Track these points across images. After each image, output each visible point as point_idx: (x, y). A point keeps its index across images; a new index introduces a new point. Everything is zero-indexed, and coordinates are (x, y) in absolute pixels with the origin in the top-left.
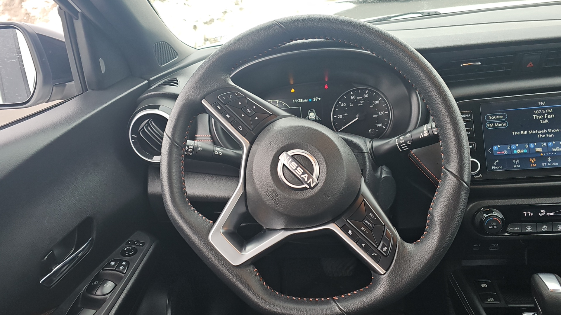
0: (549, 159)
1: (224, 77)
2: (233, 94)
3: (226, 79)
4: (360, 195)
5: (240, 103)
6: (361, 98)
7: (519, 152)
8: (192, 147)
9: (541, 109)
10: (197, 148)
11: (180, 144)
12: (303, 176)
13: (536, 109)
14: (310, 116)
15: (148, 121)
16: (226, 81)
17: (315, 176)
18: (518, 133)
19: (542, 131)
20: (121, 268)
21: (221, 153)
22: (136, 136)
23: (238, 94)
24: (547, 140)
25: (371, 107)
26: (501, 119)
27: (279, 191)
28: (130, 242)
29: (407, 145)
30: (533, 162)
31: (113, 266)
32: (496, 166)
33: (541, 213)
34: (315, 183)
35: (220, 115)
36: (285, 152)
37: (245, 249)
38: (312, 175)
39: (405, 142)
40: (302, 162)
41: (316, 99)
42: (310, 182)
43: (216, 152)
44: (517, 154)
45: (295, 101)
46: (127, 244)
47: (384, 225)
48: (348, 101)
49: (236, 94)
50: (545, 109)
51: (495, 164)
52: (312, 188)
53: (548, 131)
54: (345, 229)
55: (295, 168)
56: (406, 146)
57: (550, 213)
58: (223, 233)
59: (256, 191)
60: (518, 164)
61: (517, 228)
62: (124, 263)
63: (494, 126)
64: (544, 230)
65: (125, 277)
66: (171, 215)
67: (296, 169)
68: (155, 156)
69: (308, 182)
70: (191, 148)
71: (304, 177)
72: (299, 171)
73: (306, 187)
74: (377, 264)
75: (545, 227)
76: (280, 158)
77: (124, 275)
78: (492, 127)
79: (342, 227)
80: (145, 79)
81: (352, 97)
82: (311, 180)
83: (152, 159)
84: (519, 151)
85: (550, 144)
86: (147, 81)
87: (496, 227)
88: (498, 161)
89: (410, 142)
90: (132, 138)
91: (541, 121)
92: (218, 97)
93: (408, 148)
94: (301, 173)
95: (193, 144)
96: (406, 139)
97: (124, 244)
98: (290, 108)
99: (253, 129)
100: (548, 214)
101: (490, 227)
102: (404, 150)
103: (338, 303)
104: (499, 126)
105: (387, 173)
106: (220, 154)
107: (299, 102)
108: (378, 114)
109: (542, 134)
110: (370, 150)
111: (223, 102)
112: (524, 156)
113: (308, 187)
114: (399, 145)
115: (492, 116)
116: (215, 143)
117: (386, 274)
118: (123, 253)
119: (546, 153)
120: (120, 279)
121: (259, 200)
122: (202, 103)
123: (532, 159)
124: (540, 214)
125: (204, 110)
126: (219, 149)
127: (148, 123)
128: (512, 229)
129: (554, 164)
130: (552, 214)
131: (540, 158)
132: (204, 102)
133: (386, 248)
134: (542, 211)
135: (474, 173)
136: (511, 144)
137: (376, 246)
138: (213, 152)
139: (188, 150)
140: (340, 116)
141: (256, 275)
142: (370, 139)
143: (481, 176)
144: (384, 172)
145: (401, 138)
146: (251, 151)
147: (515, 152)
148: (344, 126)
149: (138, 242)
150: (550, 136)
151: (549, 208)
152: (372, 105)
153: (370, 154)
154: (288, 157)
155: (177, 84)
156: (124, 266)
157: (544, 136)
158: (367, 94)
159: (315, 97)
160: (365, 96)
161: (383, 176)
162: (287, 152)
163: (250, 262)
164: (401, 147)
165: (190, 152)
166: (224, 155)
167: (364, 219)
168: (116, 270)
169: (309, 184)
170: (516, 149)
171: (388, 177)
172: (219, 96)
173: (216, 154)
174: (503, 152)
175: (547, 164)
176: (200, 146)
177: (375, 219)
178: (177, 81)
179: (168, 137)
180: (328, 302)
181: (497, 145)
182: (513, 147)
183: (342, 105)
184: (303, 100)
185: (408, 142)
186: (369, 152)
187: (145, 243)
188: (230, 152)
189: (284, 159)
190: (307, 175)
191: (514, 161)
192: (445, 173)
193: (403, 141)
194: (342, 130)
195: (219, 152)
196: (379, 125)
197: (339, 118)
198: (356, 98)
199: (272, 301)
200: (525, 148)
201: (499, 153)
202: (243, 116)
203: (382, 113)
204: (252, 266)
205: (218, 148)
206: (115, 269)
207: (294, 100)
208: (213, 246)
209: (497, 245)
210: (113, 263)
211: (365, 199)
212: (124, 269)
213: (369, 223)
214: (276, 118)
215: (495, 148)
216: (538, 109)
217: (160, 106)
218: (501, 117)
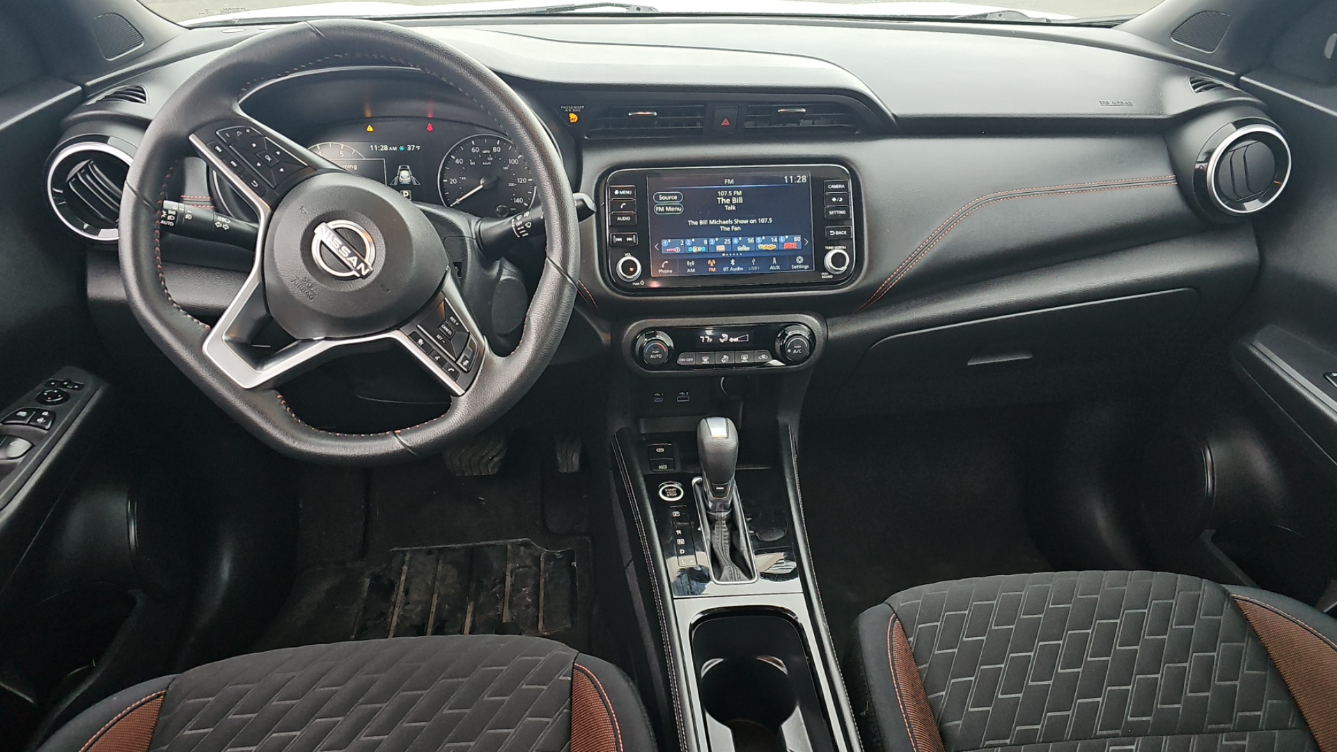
0: (733, 262)
1: (226, 102)
2: (243, 130)
3: (231, 105)
4: (441, 293)
5: (254, 145)
6: (489, 152)
7: (694, 251)
8: (174, 213)
9: (728, 190)
10: (183, 215)
11: (152, 203)
12: (351, 259)
13: (721, 190)
14: (402, 177)
15: (86, 165)
16: (230, 109)
17: (369, 259)
18: (696, 223)
19: (727, 222)
20: (40, 420)
21: (226, 225)
22: (61, 192)
23: (251, 130)
24: (732, 235)
25: (505, 168)
26: (674, 200)
27: (314, 280)
28: (53, 383)
29: (525, 228)
30: (712, 265)
31: (24, 418)
32: (663, 269)
33: (722, 338)
34: (368, 270)
35: (220, 161)
36: (324, 223)
37: (262, 366)
38: (364, 257)
39: (523, 224)
40: (349, 239)
41: (412, 147)
42: (361, 269)
43: (218, 223)
44: (692, 253)
45: (374, 148)
46: (48, 385)
47: (469, 333)
48: (467, 156)
49: (248, 131)
50: (733, 190)
51: (663, 266)
52: (364, 277)
53: (734, 222)
54: (414, 337)
55: (338, 246)
56: (524, 231)
57: (734, 338)
58: (226, 341)
59: (280, 280)
60: (693, 267)
61: (689, 360)
62: (46, 414)
63: (665, 211)
64: (724, 362)
65: (48, 435)
66: (139, 313)
67: (340, 248)
68: (102, 230)
69: (358, 268)
70: (171, 214)
71: (352, 261)
72: (344, 253)
73: (354, 276)
74: (454, 383)
75: (725, 357)
76: (316, 231)
77: (46, 432)
78: (662, 212)
79: (410, 335)
80: (75, 83)
81: (473, 150)
82: (362, 265)
83: (96, 234)
84: (695, 249)
85: (735, 241)
86: (79, 88)
87: (660, 356)
88: (667, 262)
89: (529, 225)
90: (53, 193)
91: (726, 206)
92: (217, 133)
93: (527, 234)
94: (347, 255)
95: (176, 209)
96: (524, 220)
97: (41, 386)
98: (364, 159)
99: (276, 187)
100: (731, 340)
101: (652, 356)
102: (523, 235)
103: (400, 438)
104: (671, 212)
105: (511, 274)
106: (226, 227)
107: (382, 150)
108: (515, 182)
109: (726, 225)
110: (476, 234)
111: (225, 141)
112: (701, 257)
113: (358, 275)
114: (516, 227)
115: (663, 195)
116: (218, 209)
117: (466, 395)
118: (42, 399)
119: (729, 253)
120: (42, 438)
121: (286, 294)
122: (190, 141)
123: (712, 261)
124: (721, 340)
125: (195, 153)
126: (224, 220)
127: (86, 167)
128: (683, 360)
129: (738, 269)
130: (736, 340)
131: (722, 260)
132: (192, 138)
133: (467, 362)
134: (724, 335)
135: (631, 277)
136: (685, 238)
137: (454, 360)
138: (213, 222)
139: (167, 216)
140: (453, 181)
141: (280, 403)
142: (479, 218)
143: (642, 283)
144: (505, 272)
145: (518, 218)
146: (272, 220)
147: (690, 250)
148: (460, 198)
149: (70, 382)
150: (736, 229)
151: (732, 330)
152: (506, 166)
153: (475, 241)
154: (329, 231)
155: (145, 99)
156: (45, 417)
157: (728, 229)
158: (498, 146)
159: (410, 145)
160: (495, 149)
161: (503, 278)
162: (327, 223)
163: (270, 385)
164: (518, 231)
165: (170, 221)
166: (232, 230)
167: (442, 324)
168: (31, 423)
169: (359, 271)
170: (692, 246)
171: (512, 280)
172: (220, 132)
173: (218, 226)
174: (674, 250)
175: (729, 269)
176: (189, 211)
177: (457, 324)
178: (144, 93)
179: (131, 191)
180: (386, 437)
181: (667, 239)
182: (689, 242)
183: (457, 161)
184: (389, 148)
185: (526, 225)
186: (474, 237)
187: (83, 385)
188: (244, 225)
189: (323, 233)
190: (356, 258)
191: (688, 263)
192: (548, 264)
193: (521, 223)
194: (457, 204)
195: (223, 223)
196: (518, 201)
197: (451, 183)
198: (481, 152)
199: (304, 437)
200: (703, 245)
201: (669, 250)
202: (259, 164)
203: (522, 181)
204: (273, 391)
205: (222, 216)
206: (29, 422)
207: (372, 146)
208: (210, 360)
209: (687, 393)
210: (23, 414)
211: (446, 299)
212: (46, 423)
213: (447, 330)
214: (316, 173)
215: (665, 243)
216: (724, 189)
217: (107, 138)
218: (675, 198)
